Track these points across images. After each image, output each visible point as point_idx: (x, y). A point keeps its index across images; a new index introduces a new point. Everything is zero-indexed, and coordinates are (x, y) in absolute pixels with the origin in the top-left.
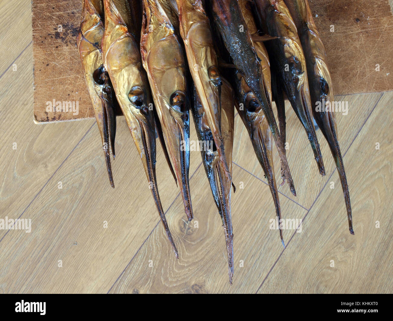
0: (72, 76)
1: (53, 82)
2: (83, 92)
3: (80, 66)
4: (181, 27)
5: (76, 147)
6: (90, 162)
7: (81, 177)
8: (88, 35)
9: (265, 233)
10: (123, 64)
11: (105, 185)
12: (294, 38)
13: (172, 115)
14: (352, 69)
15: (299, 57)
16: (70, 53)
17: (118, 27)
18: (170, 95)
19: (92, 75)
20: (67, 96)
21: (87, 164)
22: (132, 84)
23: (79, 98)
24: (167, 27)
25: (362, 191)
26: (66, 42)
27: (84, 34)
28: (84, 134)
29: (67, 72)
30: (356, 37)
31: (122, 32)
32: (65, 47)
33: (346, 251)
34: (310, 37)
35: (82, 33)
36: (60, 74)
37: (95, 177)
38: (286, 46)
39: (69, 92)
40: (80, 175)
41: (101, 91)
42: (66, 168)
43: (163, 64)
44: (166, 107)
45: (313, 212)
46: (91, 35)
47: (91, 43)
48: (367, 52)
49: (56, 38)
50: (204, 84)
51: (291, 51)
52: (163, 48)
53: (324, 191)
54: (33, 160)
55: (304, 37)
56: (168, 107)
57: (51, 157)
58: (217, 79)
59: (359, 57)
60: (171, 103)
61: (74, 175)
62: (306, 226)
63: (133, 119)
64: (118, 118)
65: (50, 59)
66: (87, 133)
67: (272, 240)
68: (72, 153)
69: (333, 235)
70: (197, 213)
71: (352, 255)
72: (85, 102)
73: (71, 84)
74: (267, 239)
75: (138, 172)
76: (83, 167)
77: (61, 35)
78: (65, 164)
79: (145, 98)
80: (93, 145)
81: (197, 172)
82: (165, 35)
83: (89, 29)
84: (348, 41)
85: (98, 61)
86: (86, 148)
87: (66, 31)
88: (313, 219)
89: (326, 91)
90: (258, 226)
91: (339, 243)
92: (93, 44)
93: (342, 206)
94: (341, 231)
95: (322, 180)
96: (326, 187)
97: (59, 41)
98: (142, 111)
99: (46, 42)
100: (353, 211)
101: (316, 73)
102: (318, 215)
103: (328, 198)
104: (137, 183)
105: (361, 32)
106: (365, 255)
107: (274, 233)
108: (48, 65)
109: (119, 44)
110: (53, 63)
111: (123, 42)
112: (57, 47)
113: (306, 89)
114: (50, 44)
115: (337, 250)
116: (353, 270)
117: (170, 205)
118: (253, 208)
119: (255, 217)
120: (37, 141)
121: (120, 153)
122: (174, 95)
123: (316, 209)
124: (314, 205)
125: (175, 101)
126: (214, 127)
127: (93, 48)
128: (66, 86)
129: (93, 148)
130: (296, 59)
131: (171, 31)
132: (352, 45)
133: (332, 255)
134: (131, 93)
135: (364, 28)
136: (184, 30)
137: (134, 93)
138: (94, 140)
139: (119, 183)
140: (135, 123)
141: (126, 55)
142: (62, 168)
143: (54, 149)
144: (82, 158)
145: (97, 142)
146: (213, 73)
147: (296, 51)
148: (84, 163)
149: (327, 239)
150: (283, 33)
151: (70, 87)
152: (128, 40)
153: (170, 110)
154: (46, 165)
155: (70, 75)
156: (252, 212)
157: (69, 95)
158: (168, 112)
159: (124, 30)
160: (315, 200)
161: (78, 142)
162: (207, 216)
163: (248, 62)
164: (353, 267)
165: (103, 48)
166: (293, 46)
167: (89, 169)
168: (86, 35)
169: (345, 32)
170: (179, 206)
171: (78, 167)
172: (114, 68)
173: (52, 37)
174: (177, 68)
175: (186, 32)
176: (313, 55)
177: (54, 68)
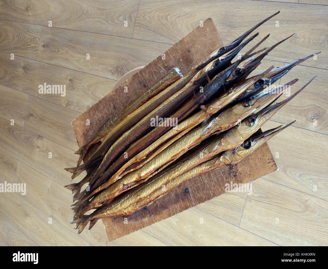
0: (251, 161)
1: (257, 169)
2: (257, 153)
3: (246, 159)
4: (214, 112)
5: (292, 188)
6: (297, 178)
7: (306, 180)
8: (231, 159)
9: (303, 79)
10: (238, 134)
11: (306, 166)
12: (205, 69)
13: (254, 104)
14: (210, 44)
15: (212, 64)
16: (241, 167)
17: (223, 144)
18: (245, 108)
19: (248, 149)
20: (261, 159)
21: (298, 179)
22: (246, 127)
23: (260, 154)
24: (216, 121)
25: (266, 42)
26: (237, 170)
27: (230, 161)
28: (284, 186)
29: (250, 164)
30: (196, 49)
31: (225, 141)
32: (239, 170)
33: (298, 38)
34: (202, 64)
35: (230, 163)
36: (252, 167)
37: (304, 173)
38: (209, 70)
39: (260, 160)
40: (306, 181)
41: (253, 142)
42: (305, 189)
43: (233, 116)
44: (251, 108)
45: (285, 61)
46: (230, 158)
47: (234, 156)
48: (201, 42)
49: (236, 176)
50: (235, 93)
51: (211, 67)
52: (226, 118)
53: (272, 60)
54: (306, 208)
55: (203, 66)
56: (251, 107)
57: (301, 200)
58: (232, 89)
59: (204, 43)
60: (249, 106)
61: (307, 184)
62: (292, 61)
63: (261, 120)
64: (263, 131)
65: (246, 175)
66: (283, 185)
67: (305, 74)
68: (296, 189)
69: (292, 47)
70: (305, 115)
71: (299, 35)
72: (261, 150)
73: (255, 160)
74: (306, 76)
75: (294, 152)
76: (301, 181)
77: (234, 174)
78: (303, 191)
79: (250, 118)
80: (288, 180)
81: (284, 123)
82: (220, 120)
83: (228, 160)
84: (199, 51)
85: (241, 149)
86: (291, 183)
87: (232, 172)
88: (288, 59)
89: (223, 48)
90: (301, 83)
91: (296, 42)
92: (234, 154)
93: (277, 48)
94: (289, 44)
95: (268, 62)
96: (270, 59)
97: (237, 174)
98: (256, 118)
99: (240, 180)
100: (277, 42)
101: (217, 55)
102: (285, 57)
103: (275, 56)
104: (300, 150)
105: (194, 47)
106: (297, 28)
107: (302, 74)
108: (250, 175)
109: (230, 140)
110: (248, 172)
111: (229, 138)
112: (240, 174)
113: (225, 55)
114: (240, 178)
115: (299, 42)
116: (306, 31)
117: (305, 130)
118: (293, 89)
119: (297, 86)
120: (295, 210)
121: (287, 165)
122: (245, 106)
123: (283, 59)
124: (281, 61)
125: (247, 105)
126: (253, 82)
127: (236, 154)
128: (257, 162)
129: (290, 179)
130: (213, 64)
131: (218, 118)
132: (200, 49)
133: (303, 43)
134: (250, 126)
135: (192, 47)
136: (215, 110)
137: (249, 124)
138: (285, 180)
139: (303, 159)
140: (262, 119)
141: (234, 134)
142: (305, 192)
143: (296, 199)
144: (296, 183)
145: (286, 178)
146: (230, 91)
147: (210, 66)
148: (299, 181)
149: (295, 49)
150: (204, 73)
151: (257, 160)
152: (227, 136)
153: (252, 105)
154: (306, 201)
155: (251, 163)
156: (295, 89)
157: (260, 159)
158: (253, 106)
159: (223, 140)
160: (278, 62)
161: (289, 188)
162: (305, 109)
163: (221, 78)
164: (305, 32)
165: (234, 148)
166: (208, 68)
167: (301, 178)
168: (231, 160)
169: (196, 54)
170: (305, 125)
171: (302, 184)
172: (242, 138)
173: (237, 178)
174: (233, 109)
175: (216, 109)
176: (209, 59)
177: (250, 171)
